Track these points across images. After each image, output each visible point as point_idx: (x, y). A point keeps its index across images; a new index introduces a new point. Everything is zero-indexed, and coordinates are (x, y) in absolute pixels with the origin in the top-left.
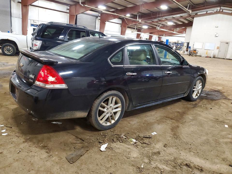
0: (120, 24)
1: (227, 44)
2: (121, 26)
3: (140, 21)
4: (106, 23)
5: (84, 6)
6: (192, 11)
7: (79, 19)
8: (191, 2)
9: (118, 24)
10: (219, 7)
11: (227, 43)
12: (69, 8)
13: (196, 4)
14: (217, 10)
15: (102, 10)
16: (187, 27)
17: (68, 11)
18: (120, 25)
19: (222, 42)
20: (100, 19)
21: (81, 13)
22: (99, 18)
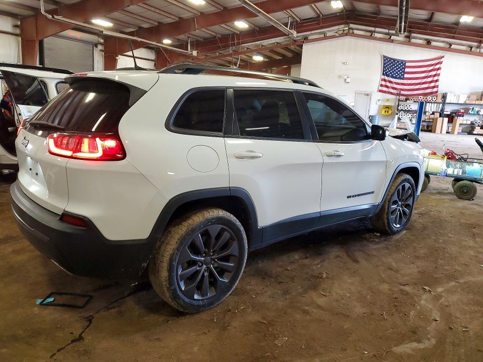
0: (152, 60)
1: (366, 97)
2: (155, 64)
3: (195, 53)
4: (117, 58)
5: (53, 17)
6: (298, 32)
7: (50, 49)
8: (293, 15)
9: (149, 60)
10: (347, 25)
11: (368, 95)
12: (19, 23)
13: (304, 20)
14: (344, 30)
15: (101, 30)
16: (292, 66)
17: (18, 31)
18: (153, 63)
19: (358, 92)
20: (103, 51)
21: (52, 35)
22: (100, 47)
